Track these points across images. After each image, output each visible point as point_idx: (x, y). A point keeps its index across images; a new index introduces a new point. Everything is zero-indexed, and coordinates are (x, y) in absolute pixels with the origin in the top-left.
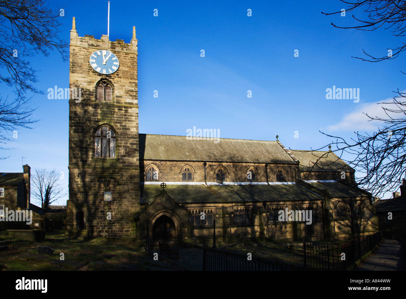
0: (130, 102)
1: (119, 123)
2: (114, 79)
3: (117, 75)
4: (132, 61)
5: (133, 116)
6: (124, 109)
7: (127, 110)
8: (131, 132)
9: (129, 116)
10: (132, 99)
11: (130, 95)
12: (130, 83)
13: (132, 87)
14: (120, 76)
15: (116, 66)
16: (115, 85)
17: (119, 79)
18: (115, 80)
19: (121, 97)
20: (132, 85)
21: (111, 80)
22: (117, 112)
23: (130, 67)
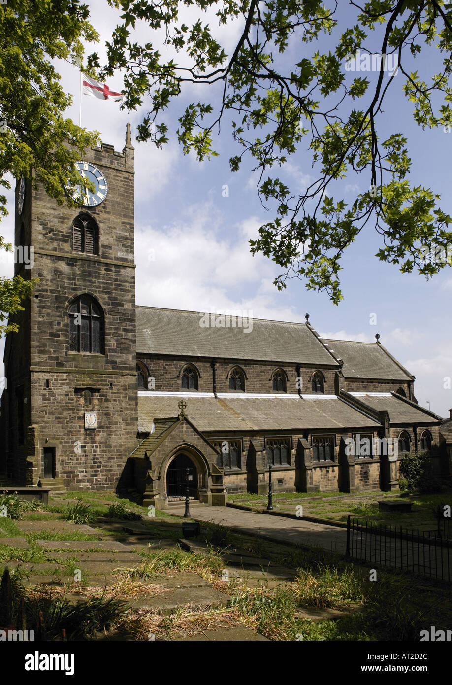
0: (122, 257)
1: (106, 293)
2: (99, 214)
3: (104, 208)
4: (126, 185)
5: (128, 282)
6: (113, 269)
7: (119, 272)
8: (124, 310)
9: (121, 282)
10: (127, 252)
11: (124, 246)
12: (123, 223)
13: (126, 230)
14: (108, 210)
15: (103, 191)
16: (101, 225)
17: (106, 216)
18: (100, 218)
19: (109, 247)
20: (126, 226)
21: (95, 216)
22: (104, 275)
23: (123, 195)
